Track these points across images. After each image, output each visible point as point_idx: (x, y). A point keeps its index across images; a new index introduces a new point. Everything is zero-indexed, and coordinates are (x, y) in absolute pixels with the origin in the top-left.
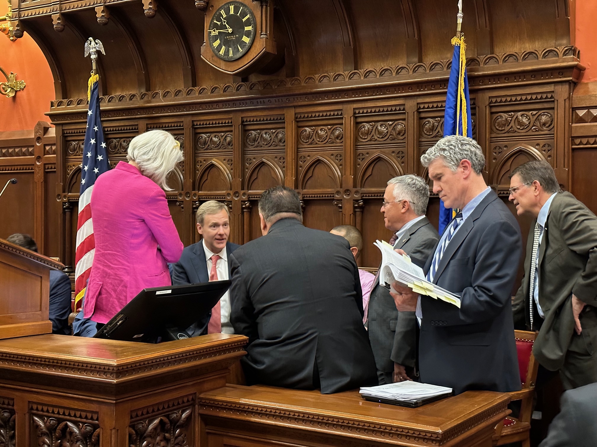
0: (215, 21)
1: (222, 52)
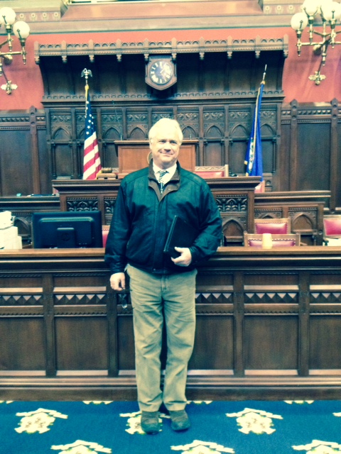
0: (153, 68)
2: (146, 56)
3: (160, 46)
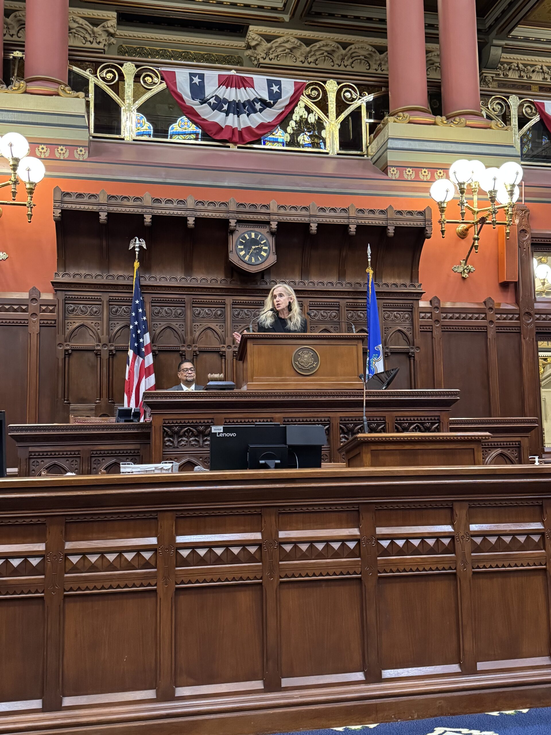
0: (241, 240)
1: (247, 258)
2: (233, 223)
3: (253, 210)
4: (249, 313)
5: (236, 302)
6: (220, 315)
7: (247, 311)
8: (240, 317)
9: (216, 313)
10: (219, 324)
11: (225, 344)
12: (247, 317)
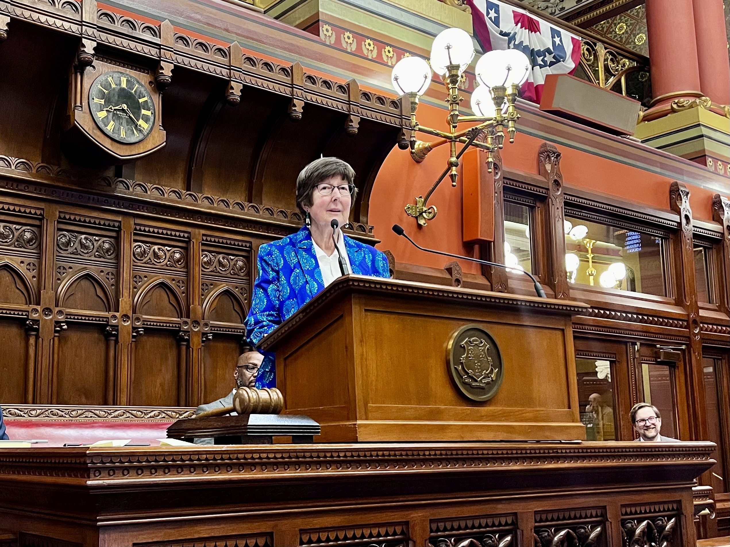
0: (100, 87)
1: (109, 127)
2: (89, 46)
3: (128, 30)
4: (89, 244)
5: (65, 218)
6: (30, 241)
7: (85, 238)
8: (70, 250)
9: (21, 236)
10: (27, 260)
11: (38, 304)
12: (86, 252)
